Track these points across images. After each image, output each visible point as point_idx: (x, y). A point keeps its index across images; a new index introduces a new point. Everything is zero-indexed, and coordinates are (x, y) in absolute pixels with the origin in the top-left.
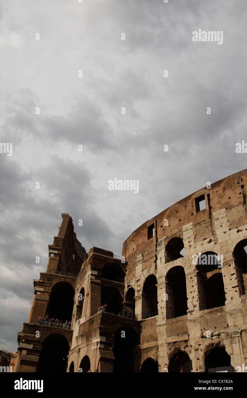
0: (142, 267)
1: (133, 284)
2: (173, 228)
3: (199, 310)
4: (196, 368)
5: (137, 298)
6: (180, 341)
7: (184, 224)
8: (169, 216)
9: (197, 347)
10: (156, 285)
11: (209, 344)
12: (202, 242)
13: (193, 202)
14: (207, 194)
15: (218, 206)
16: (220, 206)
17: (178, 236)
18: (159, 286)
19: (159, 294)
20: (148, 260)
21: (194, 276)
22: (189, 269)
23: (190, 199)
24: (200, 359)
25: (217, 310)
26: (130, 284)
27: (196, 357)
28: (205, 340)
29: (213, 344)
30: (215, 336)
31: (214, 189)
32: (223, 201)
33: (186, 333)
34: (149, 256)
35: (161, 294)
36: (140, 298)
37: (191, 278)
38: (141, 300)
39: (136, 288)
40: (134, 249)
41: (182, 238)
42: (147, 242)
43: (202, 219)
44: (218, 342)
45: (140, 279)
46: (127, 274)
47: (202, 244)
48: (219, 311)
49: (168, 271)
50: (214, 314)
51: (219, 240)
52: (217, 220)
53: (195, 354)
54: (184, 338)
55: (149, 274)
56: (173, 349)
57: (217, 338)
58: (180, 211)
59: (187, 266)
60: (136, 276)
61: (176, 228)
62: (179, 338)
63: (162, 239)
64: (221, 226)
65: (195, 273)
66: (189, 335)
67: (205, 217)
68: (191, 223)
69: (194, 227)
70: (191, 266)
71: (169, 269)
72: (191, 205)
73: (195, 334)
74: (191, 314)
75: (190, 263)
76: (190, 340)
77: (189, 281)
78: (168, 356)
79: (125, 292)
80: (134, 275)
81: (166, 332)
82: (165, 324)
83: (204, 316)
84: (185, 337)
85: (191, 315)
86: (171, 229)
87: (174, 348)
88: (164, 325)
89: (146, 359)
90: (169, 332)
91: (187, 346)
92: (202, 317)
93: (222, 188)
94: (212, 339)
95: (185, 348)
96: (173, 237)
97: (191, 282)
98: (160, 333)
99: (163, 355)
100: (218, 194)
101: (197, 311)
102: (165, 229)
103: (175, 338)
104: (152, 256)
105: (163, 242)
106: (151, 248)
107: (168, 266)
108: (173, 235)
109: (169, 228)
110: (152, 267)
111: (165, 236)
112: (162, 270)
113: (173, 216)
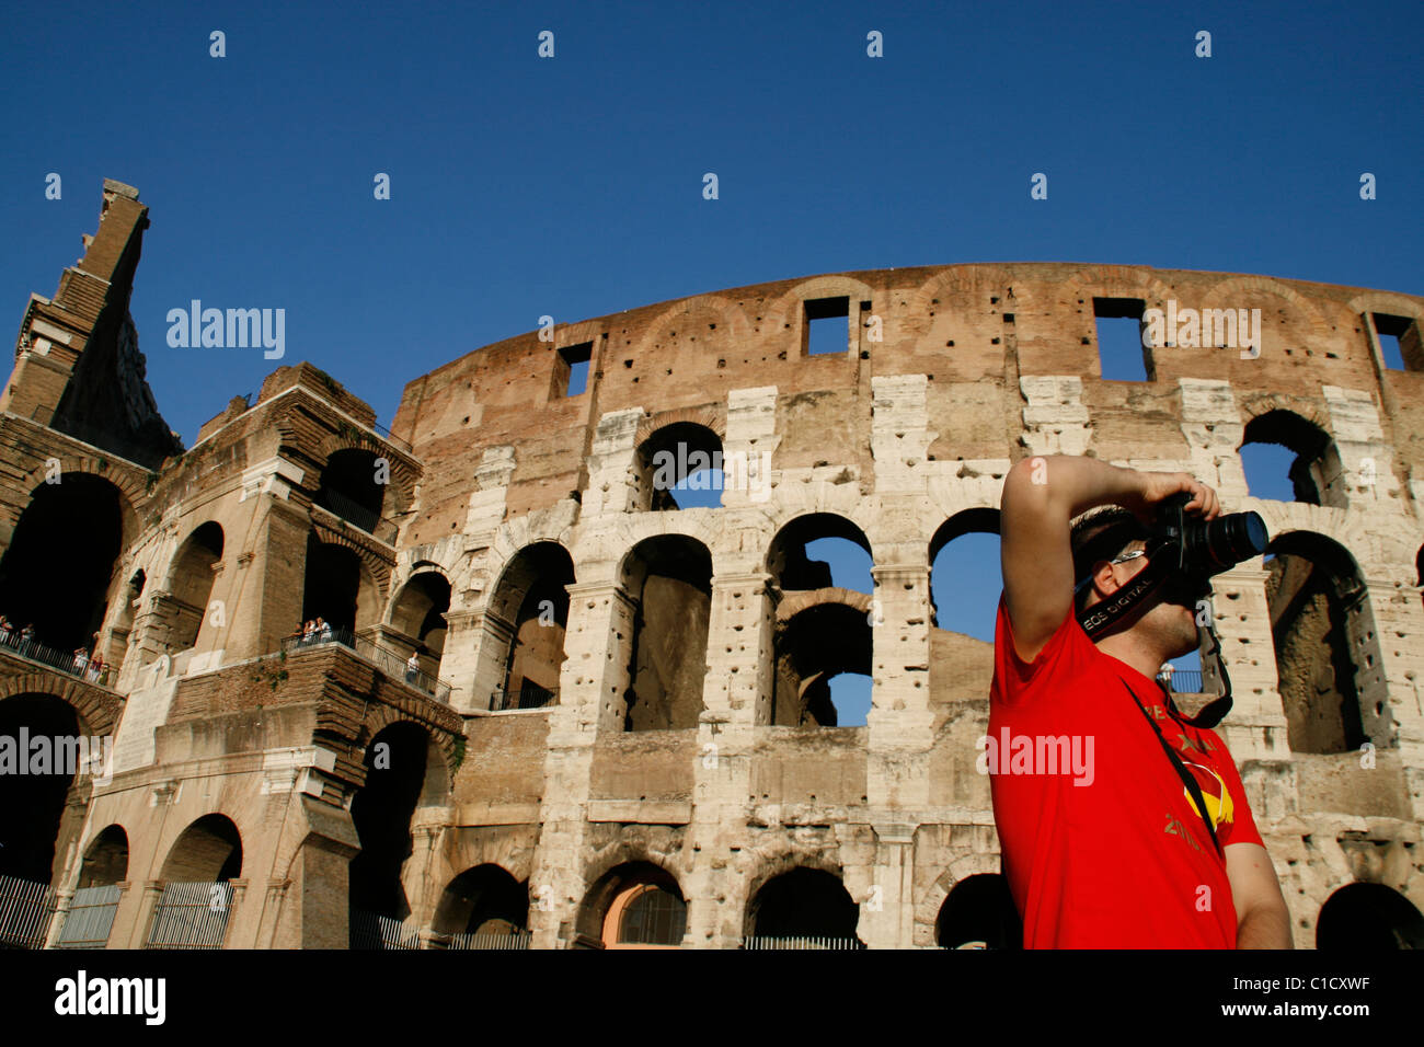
0: (506, 500)
1: (447, 559)
2: (685, 384)
3: (753, 721)
4: (709, 931)
5: (456, 622)
6: (650, 821)
7: (738, 382)
8: (674, 334)
9: (725, 855)
10: (568, 588)
11: (776, 852)
12: (808, 472)
13: (793, 310)
14: (859, 300)
15: (898, 358)
16: (907, 359)
17: (703, 422)
18: (583, 595)
19: (578, 627)
20: (539, 479)
21: (751, 590)
22: (733, 559)
23: (782, 295)
24: (730, 899)
25: (829, 735)
26: (434, 555)
27: (713, 891)
28: (761, 834)
29: (791, 854)
30: (803, 826)
31: (893, 292)
32: (925, 346)
33: (682, 796)
34: (543, 464)
35: (584, 626)
36: (474, 623)
37: (737, 596)
38: (481, 632)
39: (459, 579)
40: (467, 420)
41: (719, 433)
42: (546, 409)
43: (821, 385)
44: (814, 851)
45: (487, 548)
46: (414, 512)
47: (807, 481)
48: (839, 740)
49: (633, 543)
50: (816, 749)
51: (881, 486)
52: (884, 406)
53: (711, 879)
54: (671, 815)
55: (535, 537)
56: (612, 846)
57: (810, 837)
58: (729, 331)
59: (725, 548)
60: (465, 531)
61: (699, 387)
62: (645, 810)
63: (620, 413)
64: (900, 436)
65: (759, 579)
66: (693, 806)
67: (837, 381)
68: (773, 390)
69: (785, 408)
70: (741, 549)
71: (639, 540)
72: (783, 321)
73: (722, 805)
74: (716, 731)
75: (738, 537)
76: (694, 825)
77: (725, 604)
78: (584, 870)
79: (396, 585)
80: (455, 525)
81: (591, 779)
82: (591, 747)
83: (773, 750)
84: (679, 813)
85: (717, 735)
86: (673, 387)
87: (618, 845)
88: (583, 749)
89: (472, 866)
90: (601, 782)
91: (679, 846)
92: (764, 752)
93: (929, 299)
94: (791, 837)
95: (667, 851)
96: (680, 419)
97: (735, 609)
98: (559, 776)
99: (561, 864)
100: (905, 315)
101: (744, 726)
102: (645, 377)
103: (628, 808)
104: (562, 470)
105: (628, 425)
106: (558, 435)
107: (636, 526)
108: (683, 410)
109: (663, 380)
110: (558, 514)
111: (638, 405)
112: (603, 533)
113: (693, 339)
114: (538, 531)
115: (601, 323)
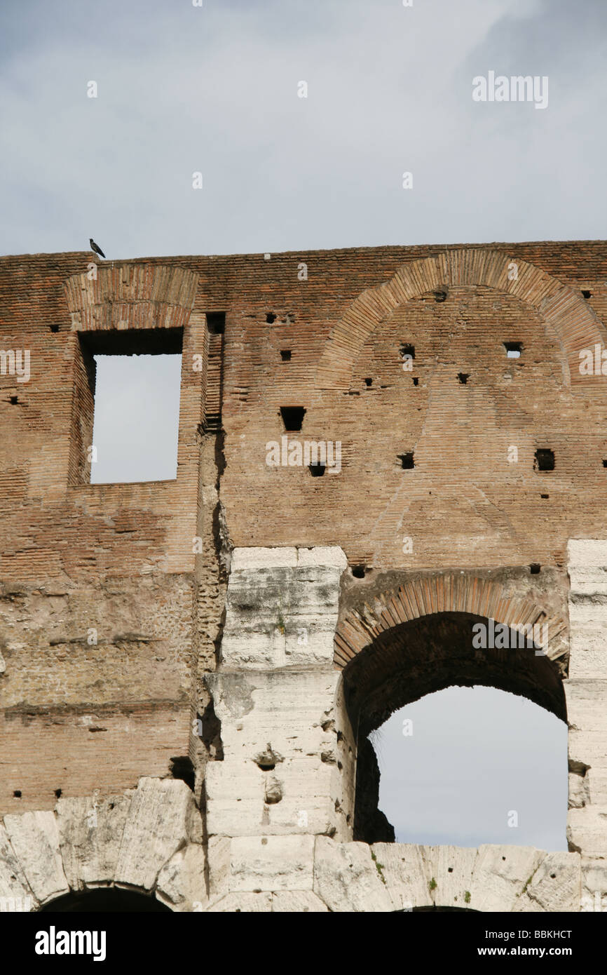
2: (452, 502)
20: (80, 710)
61: (493, 517)
86: (419, 506)
102: (343, 463)
104: (138, 694)
105: (314, 601)
106: (110, 589)
107: (363, 880)
108: (458, 578)
109: (394, 482)
110: (146, 818)
111: (331, 543)
112: (276, 887)
113: (463, 378)
114: (96, 861)
115: (196, 278)
